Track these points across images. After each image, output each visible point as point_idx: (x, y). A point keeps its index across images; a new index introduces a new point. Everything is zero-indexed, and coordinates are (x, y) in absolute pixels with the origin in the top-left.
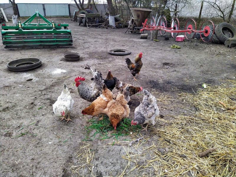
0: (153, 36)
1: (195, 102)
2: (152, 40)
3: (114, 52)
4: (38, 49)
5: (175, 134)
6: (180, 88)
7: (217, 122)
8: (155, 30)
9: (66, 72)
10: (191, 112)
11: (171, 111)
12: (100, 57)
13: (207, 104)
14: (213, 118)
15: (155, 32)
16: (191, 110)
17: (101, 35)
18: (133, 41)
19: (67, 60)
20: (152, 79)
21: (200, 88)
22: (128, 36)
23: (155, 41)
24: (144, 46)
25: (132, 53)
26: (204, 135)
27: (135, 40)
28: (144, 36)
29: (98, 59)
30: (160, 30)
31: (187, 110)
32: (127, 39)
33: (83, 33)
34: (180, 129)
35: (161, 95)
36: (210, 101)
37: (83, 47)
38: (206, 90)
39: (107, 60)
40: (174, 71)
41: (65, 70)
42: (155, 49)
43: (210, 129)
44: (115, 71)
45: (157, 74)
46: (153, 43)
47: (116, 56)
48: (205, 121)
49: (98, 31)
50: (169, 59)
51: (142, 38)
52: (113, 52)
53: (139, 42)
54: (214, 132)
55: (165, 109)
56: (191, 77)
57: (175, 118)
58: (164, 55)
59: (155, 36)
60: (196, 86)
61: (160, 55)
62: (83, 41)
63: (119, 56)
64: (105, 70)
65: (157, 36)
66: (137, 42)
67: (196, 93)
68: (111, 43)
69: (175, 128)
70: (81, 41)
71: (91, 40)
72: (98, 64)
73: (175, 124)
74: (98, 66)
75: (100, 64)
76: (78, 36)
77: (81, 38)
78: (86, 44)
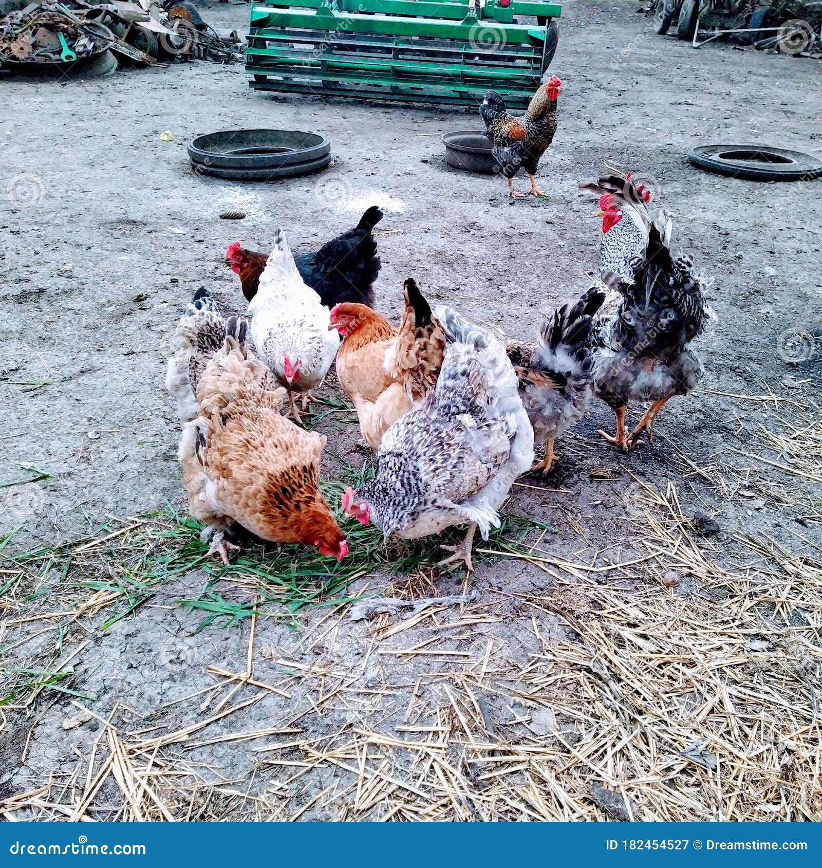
3: (721, 156)
4: (374, 110)
5: (692, 664)
9: (402, 211)
17: (731, 81)
19: (452, 166)
33: (648, 66)
34: (758, 644)
37: (584, 124)
41: (404, 204)
47: (716, 179)
49: (734, 63)
52: (715, 157)
62: (615, 100)
68: (753, 120)
69: (727, 622)
70: (603, 95)
71: (659, 97)
72: (583, 203)
73: (748, 603)
74: (575, 207)
75: (592, 201)
76: (612, 76)
77: (619, 85)
78: (618, 109)
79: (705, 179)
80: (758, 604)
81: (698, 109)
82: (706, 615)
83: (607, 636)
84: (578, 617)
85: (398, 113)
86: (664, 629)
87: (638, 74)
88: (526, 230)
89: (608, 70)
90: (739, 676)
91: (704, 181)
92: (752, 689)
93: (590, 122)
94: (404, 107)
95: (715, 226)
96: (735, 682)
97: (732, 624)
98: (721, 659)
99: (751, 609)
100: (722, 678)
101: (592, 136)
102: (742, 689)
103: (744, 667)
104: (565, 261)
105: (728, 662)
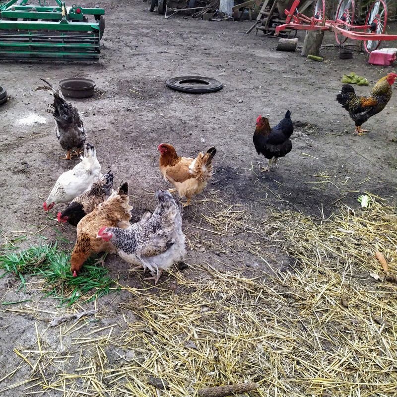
0: (309, 46)
1: (304, 243)
2: (305, 56)
3: (180, 83)
4: (24, 66)
5: (181, 321)
6: (288, 198)
7: (327, 311)
8: (317, 30)
9: (45, 122)
10: (268, 269)
11: (218, 255)
12: (142, 92)
13: (334, 255)
14: (323, 297)
15: (315, 34)
16: (274, 263)
17: (183, 38)
18: (252, 55)
20: (227, 164)
21: (349, 204)
22: (249, 41)
23: (310, 58)
24: (271, 72)
25: (224, 89)
26: (258, 340)
27: (261, 53)
28: (287, 44)
29: (134, 96)
30: (330, 29)
31: (261, 262)
32: (241, 49)
33: (147, 31)
34: (205, 309)
35: (226, 208)
36: (349, 245)
37: (121, 66)
38: (363, 213)
39: (151, 103)
40: (303, 148)
41: (45, 119)
42: (297, 80)
43: (289, 325)
44: (152, 131)
45: (249, 152)
46: (302, 66)
47: (179, 94)
48: (291, 300)
49: (184, 27)
50: (313, 113)
51: (280, 49)
52: (177, 84)
53: (267, 59)
54: (295, 338)
55: (203, 249)
56: (343, 171)
57: (213, 277)
58: (305, 101)
59: (314, 46)
60: (340, 196)
61: (298, 98)
62: (132, 52)
63: (187, 95)
64: (131, 127)
65: (318, 46)
66: (261, 58)
67: (327, 216)
68: (193, 59)
69: (194, 302)
70: (128, 50)
71: (153, 49)
72: (125, 111)
73: (201, 293)
74: (122, 114)
75: (128, 110)
76: (131, 38)
77: (135, 43)
78: (135, 57)
79: (174, 95)
80: (204, 292)
81: (170, 55)
82: (186, 300)
83: (151, 316)
84: (139, 310)
85: (35, 67)
86: (171, 309)
87: (143, 36)
88: (102, 128)
89: (129, 34)
90: (199, 323)
91: (174, 96)
92: (204, 327)
93: (124, 66)
94: (38, 63)
95: (180, 120)
96: (198, 326)
97: (196, 303)
98: (192, 317)
99: (202, 295)
100: (193, 325)
101: (126, 74)
102: (200, 328)
103: (200, 319)
104: (120, 143)
105: (195, 318)
